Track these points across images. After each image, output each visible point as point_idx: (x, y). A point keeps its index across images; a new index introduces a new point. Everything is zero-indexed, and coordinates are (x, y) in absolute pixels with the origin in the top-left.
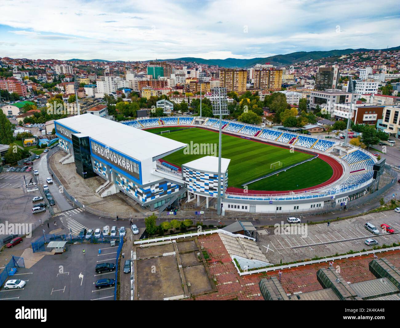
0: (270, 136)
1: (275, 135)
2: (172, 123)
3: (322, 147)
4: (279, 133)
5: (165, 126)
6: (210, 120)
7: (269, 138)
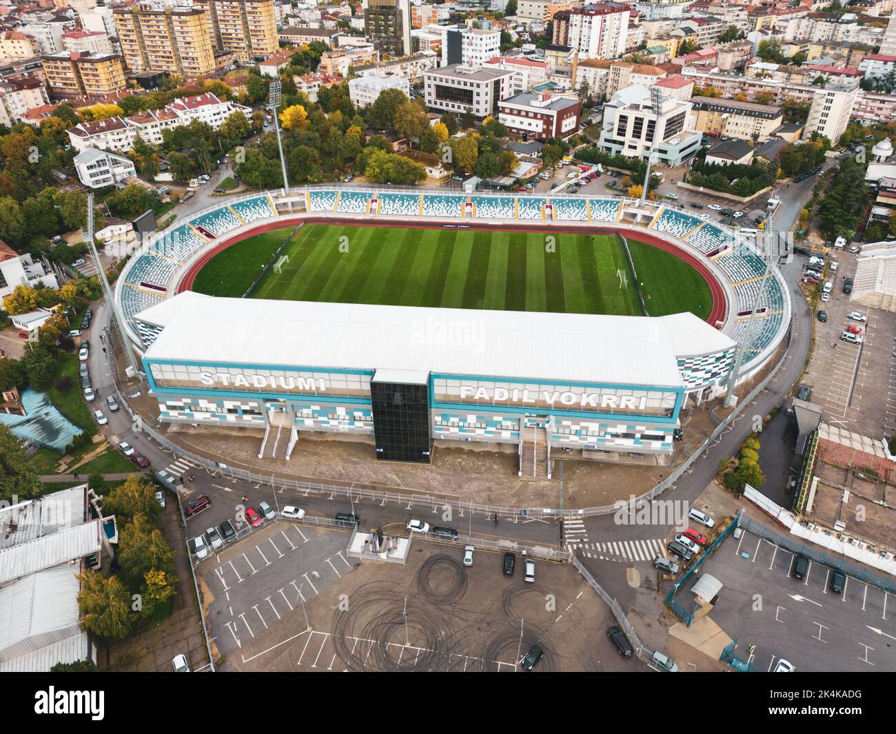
0: (497, 211)
1: (504, 207)
2: (231, 227)
3: (604, 214)
4: (508, 200)
5: (222, 239)
6: (317, 194)
7: (500, 216)
